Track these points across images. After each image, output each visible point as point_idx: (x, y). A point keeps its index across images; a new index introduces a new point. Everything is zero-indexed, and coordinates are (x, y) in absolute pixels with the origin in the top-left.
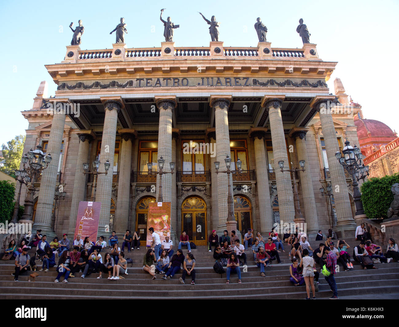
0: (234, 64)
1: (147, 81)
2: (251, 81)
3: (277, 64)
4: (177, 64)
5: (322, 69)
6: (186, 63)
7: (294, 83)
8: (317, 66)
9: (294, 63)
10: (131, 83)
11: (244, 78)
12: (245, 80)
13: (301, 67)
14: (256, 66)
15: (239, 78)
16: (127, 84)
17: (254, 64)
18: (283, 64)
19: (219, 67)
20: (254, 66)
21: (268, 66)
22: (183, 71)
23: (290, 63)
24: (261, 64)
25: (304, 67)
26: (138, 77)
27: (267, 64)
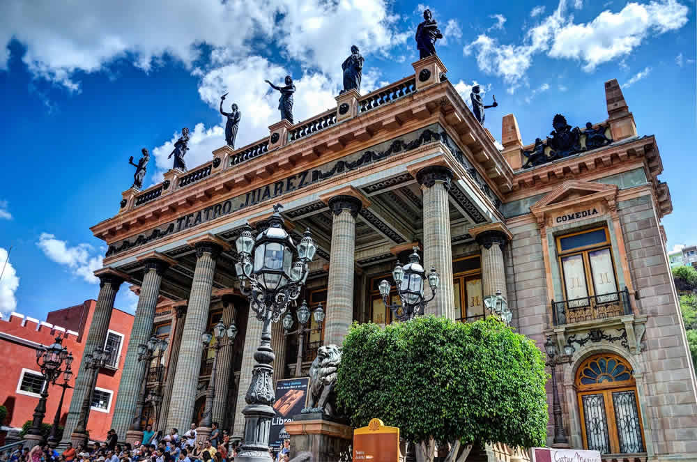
0: (278, 156)
1: (188, 218)
2: (310, 176)
3: (339, 132)
4: (211, 183)
5: (420, 107)
6: (221, 179)
7: (377, 154)
8: (409, 105)
9: (365, 117)
10: (171, 228)
11: (300, 174)
12: (302, 177)
13: (380, 119)
14: (307, 148)
15: (294, 177)
16: (167, 230)
17: (305, 146)
18: (349, 127)
19: (259, 169)
20: (304, 149)
21: (327, 140)
22: (221, 192)
23: (358, 121)
24: (315, 142)
25: (384, 117)
26: (180, 217)
27: (323, 138)
